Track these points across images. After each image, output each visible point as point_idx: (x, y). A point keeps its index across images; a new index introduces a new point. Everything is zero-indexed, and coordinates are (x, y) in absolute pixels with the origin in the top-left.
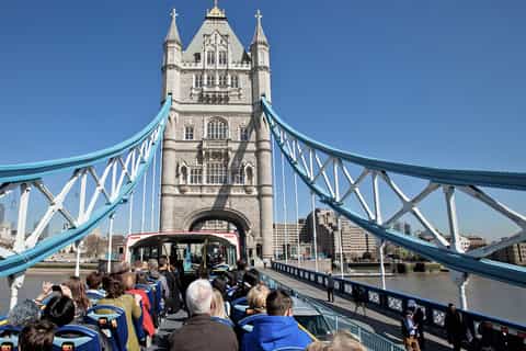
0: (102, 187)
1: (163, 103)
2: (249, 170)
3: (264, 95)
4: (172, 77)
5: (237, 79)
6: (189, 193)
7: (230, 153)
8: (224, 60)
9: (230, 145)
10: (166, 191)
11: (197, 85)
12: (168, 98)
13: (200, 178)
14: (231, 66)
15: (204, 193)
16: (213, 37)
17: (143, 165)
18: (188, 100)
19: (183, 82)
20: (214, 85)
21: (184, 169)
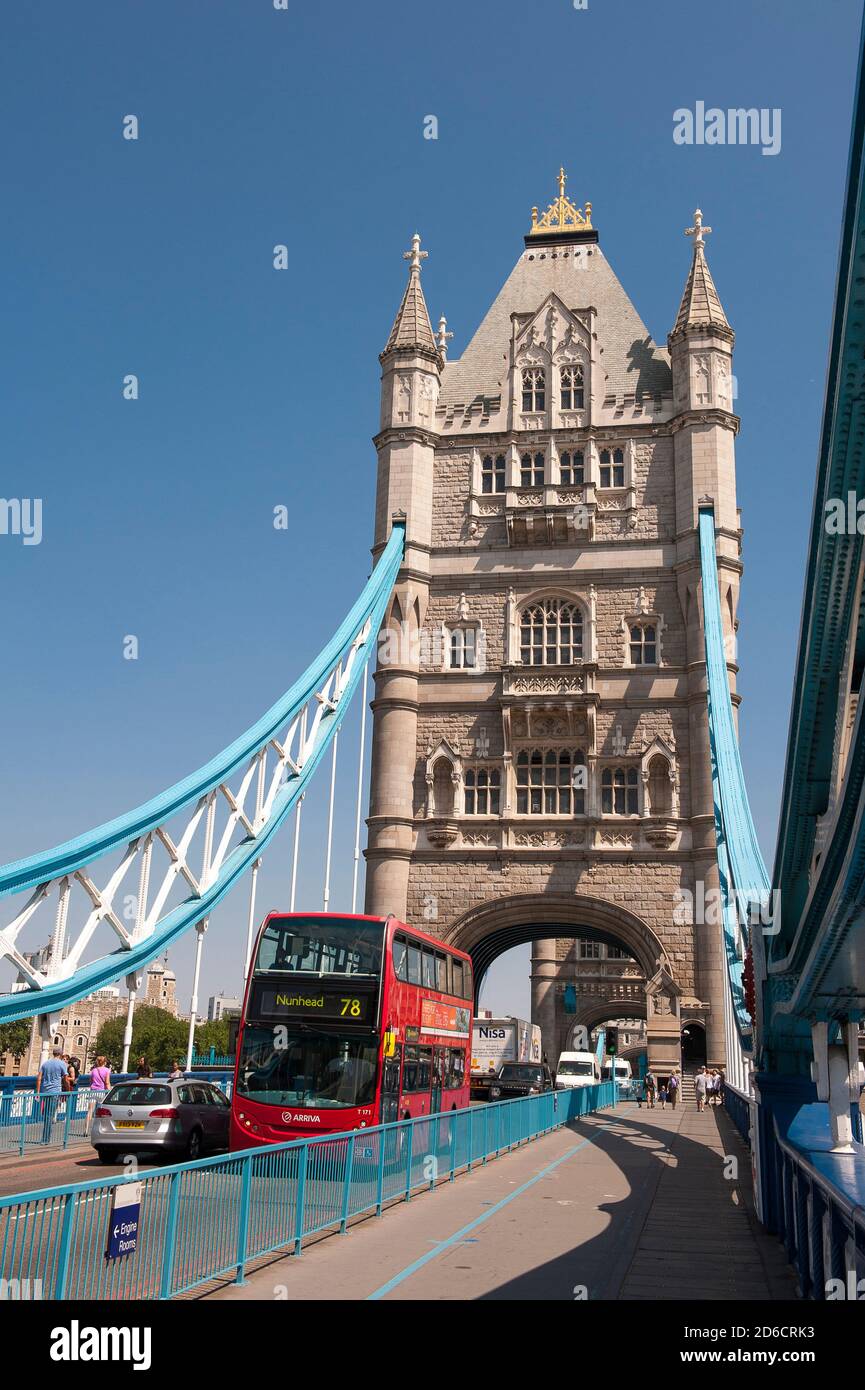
0: (181, 863)
1: (379, 549)
2: (660, 765)
3: (709, 510)
4: (407, 469)
5: (619, 456)
6: (460, 844)
7: (592, 711)
8: (578, 395)
9: (593, 686)
10: (387, 842)
11: (487, 487)
12: (395, 536)
13: (497, 797)
14: (601, 416)
15: (510, 843)
16: (540, 323)
17: (294, 784)
18: (455, 542)
19: (441, 478)
20: (542, 486)
21: (444, 766)
